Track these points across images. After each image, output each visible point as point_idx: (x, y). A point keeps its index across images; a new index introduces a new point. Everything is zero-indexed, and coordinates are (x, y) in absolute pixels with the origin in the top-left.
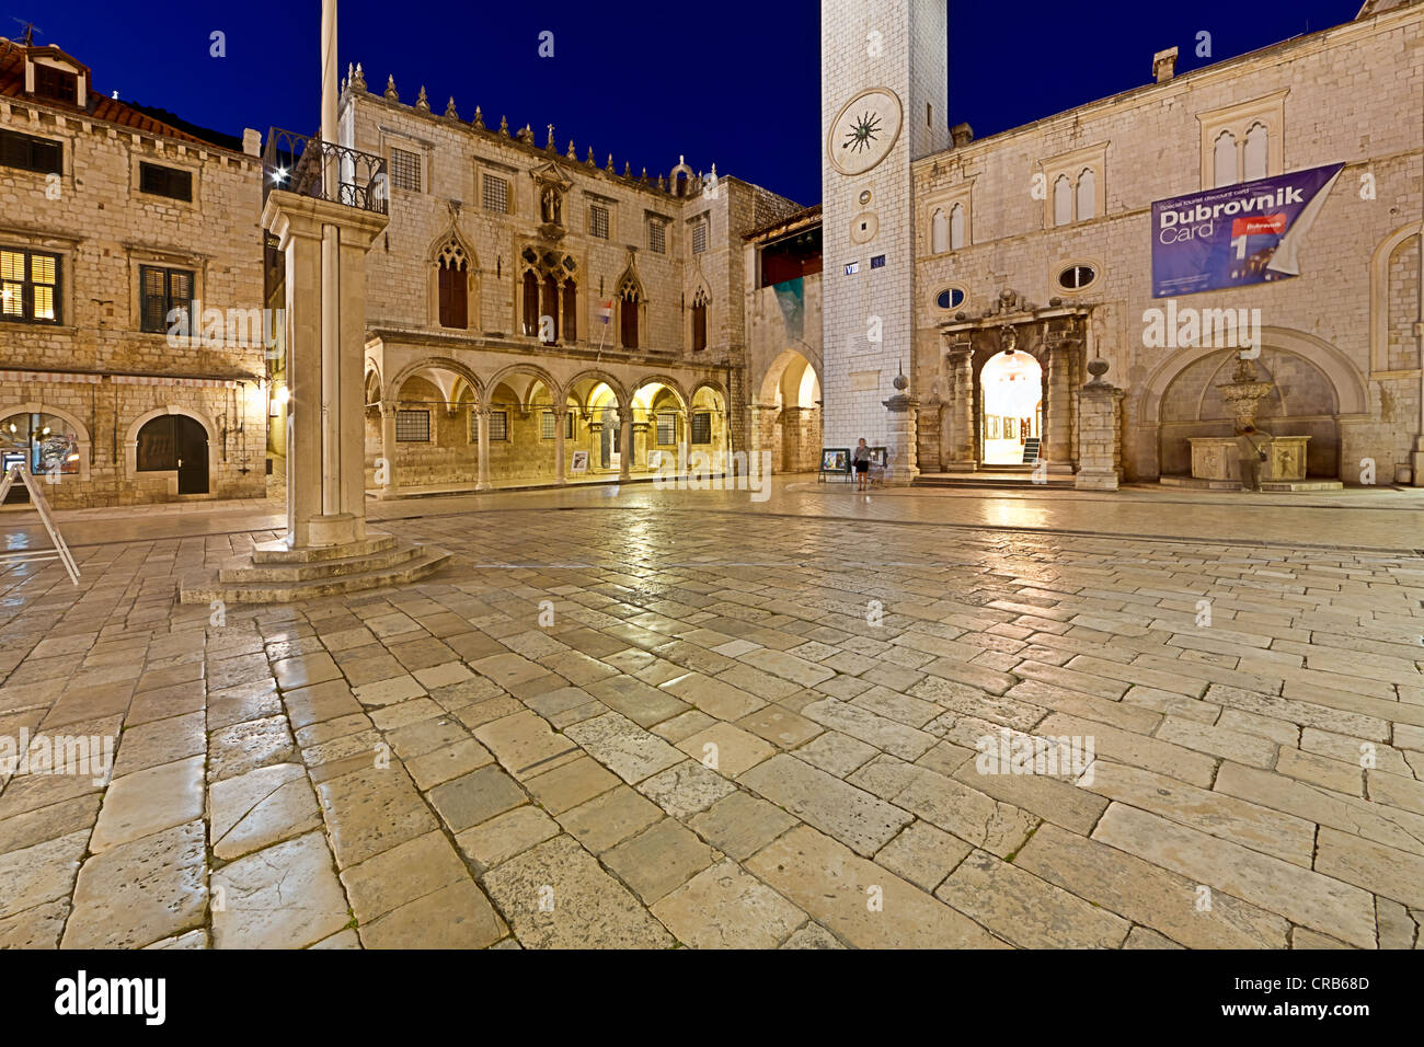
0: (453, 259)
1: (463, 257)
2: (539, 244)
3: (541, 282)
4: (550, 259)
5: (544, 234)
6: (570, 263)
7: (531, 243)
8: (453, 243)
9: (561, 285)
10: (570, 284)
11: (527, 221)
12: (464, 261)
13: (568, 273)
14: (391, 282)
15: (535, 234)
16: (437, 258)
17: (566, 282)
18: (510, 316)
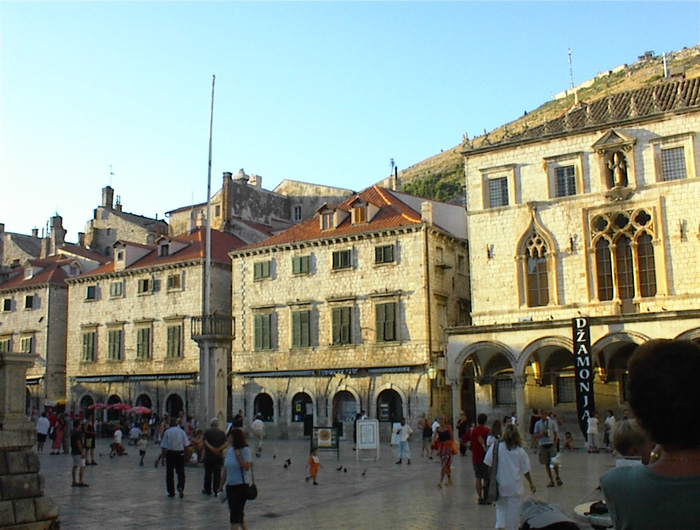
0: (535, 248)
1: (542, 244)
2: (608, 210)
3: (612, 245)
4: (621, 220)
5: (613, 199)
6: (643, 218)
7: (600, 212)
8: (535, 236)
9: (633, 242)
10: (645, 238)
11: (595, 192)
12: (543, 247)
13: (639, 228)
14: (493, 281)
15: (603, 202)
16: (523, 251)
17: (639, 239)
18: (585, 285)
